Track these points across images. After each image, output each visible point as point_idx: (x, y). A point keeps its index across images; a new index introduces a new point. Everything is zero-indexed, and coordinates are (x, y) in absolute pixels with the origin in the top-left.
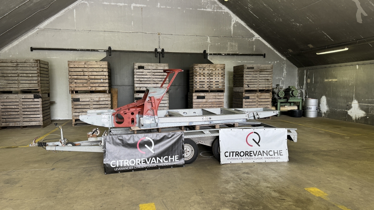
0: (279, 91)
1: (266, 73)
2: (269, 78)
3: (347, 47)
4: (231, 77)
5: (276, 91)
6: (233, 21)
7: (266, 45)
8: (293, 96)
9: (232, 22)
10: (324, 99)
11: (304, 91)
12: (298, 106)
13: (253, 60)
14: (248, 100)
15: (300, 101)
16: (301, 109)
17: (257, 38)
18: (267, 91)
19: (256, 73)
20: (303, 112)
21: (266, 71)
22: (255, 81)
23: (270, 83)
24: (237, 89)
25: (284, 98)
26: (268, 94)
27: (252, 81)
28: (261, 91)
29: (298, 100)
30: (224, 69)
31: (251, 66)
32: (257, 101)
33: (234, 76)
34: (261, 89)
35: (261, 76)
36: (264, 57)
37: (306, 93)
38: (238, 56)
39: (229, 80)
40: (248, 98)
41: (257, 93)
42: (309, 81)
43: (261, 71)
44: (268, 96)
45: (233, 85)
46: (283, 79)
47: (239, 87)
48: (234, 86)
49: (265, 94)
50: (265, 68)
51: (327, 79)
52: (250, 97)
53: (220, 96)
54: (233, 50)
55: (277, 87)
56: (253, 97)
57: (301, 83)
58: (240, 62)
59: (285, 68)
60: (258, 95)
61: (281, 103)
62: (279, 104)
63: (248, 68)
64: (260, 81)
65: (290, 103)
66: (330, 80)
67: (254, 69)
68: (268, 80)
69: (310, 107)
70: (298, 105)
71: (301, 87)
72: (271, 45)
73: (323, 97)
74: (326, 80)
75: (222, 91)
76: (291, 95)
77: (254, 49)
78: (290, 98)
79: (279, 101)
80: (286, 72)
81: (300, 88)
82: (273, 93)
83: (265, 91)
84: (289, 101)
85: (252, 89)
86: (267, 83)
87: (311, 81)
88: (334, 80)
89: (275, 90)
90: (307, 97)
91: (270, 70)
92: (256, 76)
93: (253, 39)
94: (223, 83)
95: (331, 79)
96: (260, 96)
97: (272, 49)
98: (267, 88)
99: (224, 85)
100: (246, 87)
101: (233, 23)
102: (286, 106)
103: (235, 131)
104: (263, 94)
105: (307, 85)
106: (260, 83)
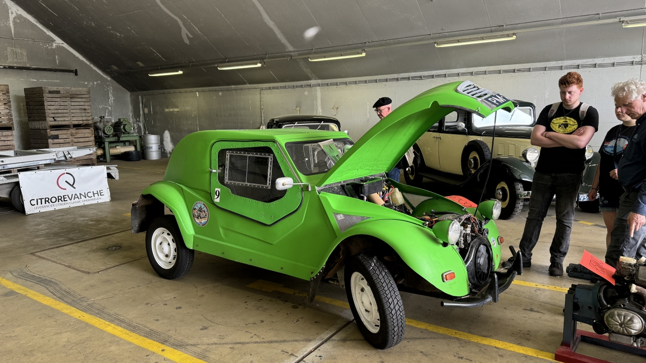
0: (105, 126)
1: (80, 100)
2: (86, 107)
3: (181, 70)
4: (22, 104)
5: (101, 125)
6: (12, 13)
7: (77, 56)
8: (126, 132)
9: (10, 14)
10: (167, 135)
11: (141, 125)
12: (136, 146)
13: (57, 79)
14: (56, 141)
15: (137, 138)
16: (139, 149)
17: (61, 45)
18: (86, 126)
19: (64, 99)
20: (142, 154)
21: (79, 96)
22: (65, 111)
23: (89, 114)
24: (36, 125)
25: (114, 136)
26: (88, 130)
27: (60, 111)
28: (77, 126)
29: (134, 137)
30: (8, 92)
31: (55, 90)
32: (72, 141)
33: (27, 104)
34: (76, 123)
35: (73, 104)
36: (76, 74)
37: (145, 128)
38: (29, 71)
39: (19, 111)
40: (56, 137)
41: (71, 130)
42: (146, 111)
43: (72, 96)
44: (89, 134)
45: (27, 118)
46: (110, 108)
47: (38, 121)
48: (29, 120)
49: (83, 130)
50: (77, 93)
51: (167, 108)
52: (59, 135)
53: (7, 136)
54: (19, 61)
55: (101, 120)
56: (65, 136)
57: (136, 115)
58: (34, 80)
59: (111, 93)
60: (73, 132)
61: (110, 142)
62: (107, 144)
63: (50, 92)
64: (74, 111)
65: (124, 142)
66: (171, 110)
67: (60, 93)
68: (85, 109)
69: (150, 146)
70: (135, 144)
71: (138, 119)
72: (85, 57)
73: (165, 132)
74: (167, 110)
75: (9, 128)
76: (123, 131)
77: (57, 61)
78: (122, 135)
79: (107, 140)
80: (114, 97)
81: (137, 121)
82: (97, 129)
83: (83, 126)
84: (121, 139)
85: (60, 123)
86: (84, 115)
87: (149, 111)
88: (176, 110)
89: (98, 124)
90: (147, 133)
91: (87, 96)
92: (65, 104)
93: (52, 45)
94: (9, 115)
95: (172, 108)
96: (76, 133)
97: (88, 63)
98: (85, 122)
99: (11, 119)
100: (50, 121)
101: (12, 17)
102: (117, 147)
103: (40, 174)
104: (80, 131)
105: (144, 116)
106: (73, 115)
